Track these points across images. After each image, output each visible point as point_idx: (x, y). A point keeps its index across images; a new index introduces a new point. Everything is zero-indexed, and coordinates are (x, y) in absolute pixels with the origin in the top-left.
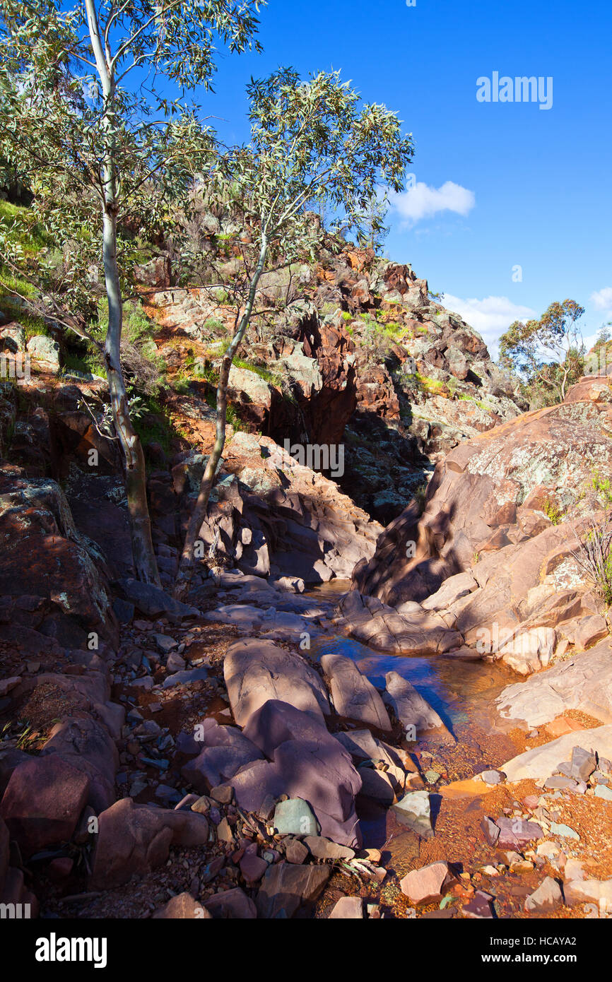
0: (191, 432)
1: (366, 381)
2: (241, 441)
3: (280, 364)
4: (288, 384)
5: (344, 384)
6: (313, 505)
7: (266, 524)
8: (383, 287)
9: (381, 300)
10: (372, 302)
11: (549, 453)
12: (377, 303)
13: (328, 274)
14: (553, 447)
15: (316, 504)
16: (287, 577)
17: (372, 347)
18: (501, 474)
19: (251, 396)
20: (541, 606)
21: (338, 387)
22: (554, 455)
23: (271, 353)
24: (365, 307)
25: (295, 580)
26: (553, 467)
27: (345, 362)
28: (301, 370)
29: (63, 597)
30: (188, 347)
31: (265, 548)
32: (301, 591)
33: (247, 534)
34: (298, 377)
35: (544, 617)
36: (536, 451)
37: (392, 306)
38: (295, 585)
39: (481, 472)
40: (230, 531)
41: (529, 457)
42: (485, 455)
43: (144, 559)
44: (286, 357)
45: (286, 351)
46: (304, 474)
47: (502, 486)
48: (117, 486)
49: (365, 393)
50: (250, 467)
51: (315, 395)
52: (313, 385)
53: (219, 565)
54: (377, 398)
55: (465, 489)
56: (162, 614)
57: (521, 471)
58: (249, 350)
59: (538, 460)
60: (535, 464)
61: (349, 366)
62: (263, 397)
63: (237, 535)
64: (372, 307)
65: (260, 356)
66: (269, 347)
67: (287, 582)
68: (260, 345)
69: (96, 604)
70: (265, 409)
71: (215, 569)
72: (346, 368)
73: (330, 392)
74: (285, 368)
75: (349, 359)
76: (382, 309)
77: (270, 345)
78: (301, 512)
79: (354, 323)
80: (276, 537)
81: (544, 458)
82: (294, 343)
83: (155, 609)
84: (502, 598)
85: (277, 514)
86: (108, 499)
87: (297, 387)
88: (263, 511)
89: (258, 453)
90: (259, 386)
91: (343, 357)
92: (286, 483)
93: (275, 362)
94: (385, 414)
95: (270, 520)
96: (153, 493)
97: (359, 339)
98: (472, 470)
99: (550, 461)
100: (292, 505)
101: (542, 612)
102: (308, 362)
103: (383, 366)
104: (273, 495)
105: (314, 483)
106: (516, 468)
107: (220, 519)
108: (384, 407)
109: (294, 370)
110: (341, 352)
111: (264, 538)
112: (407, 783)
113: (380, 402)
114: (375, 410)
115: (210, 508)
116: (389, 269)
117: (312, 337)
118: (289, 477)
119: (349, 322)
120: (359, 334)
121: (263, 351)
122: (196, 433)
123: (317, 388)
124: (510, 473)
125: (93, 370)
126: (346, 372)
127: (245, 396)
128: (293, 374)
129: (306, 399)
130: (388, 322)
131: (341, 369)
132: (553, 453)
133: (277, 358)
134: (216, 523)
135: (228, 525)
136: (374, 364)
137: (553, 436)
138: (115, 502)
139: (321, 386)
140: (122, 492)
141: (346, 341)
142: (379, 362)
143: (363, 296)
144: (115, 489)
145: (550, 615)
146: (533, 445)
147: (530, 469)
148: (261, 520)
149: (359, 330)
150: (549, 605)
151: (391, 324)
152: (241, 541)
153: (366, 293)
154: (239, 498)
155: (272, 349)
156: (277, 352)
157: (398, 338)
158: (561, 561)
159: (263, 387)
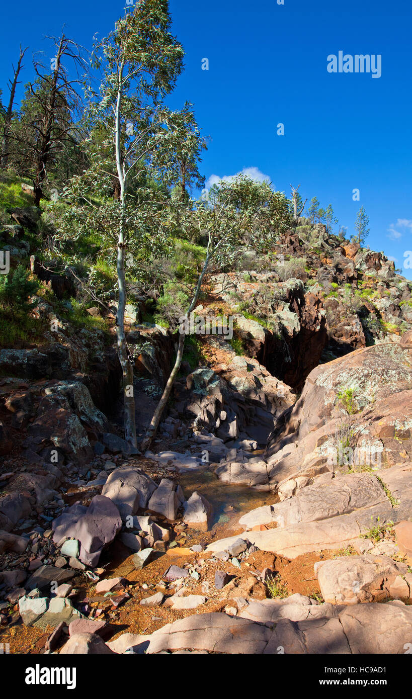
0: (211, 355)
1: (344, 325)
2: (236, 361)
3: (275, 317)
4: (277, 328)
5: (318, 328)
6: (274, 400)
7: (242, 410)
8: (365, 267)
9: (362, 275)
10: (356, 276)
11: (360, 374)
12: (360, 277)
13: (328, 260)
14: (362, 371)
15: (275, 399)
16: (248, 440)
17: (349, 304)
18: (330, 386)
19: (254, 335)
20: (308, 464)
21: (315, 329)
22: (362, 376)
23: (270, 310)
24: (350, 280)
25: (251, 442)
26: (361, 383)
27: (319, 314)
28: (288, 320)
29: (56, 439)
30: (220, 308)
31: (235, 422)
32: (255, 448)
33: (223, 414)
34: (285, 323)
35: (307, 471)
36: (351, 373)
37: (370, 278)
38: (251, 445)
39: (321, 385)
40: (213, 412)
41: (347, 377)
42: (325, 375)
43: (128, 424)
44: (279, 312)
45: (280, 308)
46: (272, 381)
47: (330, 393)
48: (152, 385)
49: (343, 332)
50: (238, 376)
51: (296, 334)
52: (295, 328)
53: (199, 430)
54: (351, 335)
55: (313, 394)
56: (119, 452)
57: (343, 385)
58: (257, 308)
59: (352, 379)
60: (351, 381)
61: (322, 316)
62: (260, 336)
63: (217, 415)
64: (355, 279)
65: (264, 313)
66: (269, 306)
67: (247, 442)
68: (264, 305)
69: (71, 443)
70: (261, 343)
71: (196, 433)
72: (320, 318)
73: (310, 332)
74: (278, 319)
75: (323, 312)
76: (363, 280)
77: (270, 305)
78: (265, 403)
79: (339, 290)
80: (248, 417)
81: (356, 378)
82: (285, 304)
84: (298, 459)
85: (251, 404)
86: (145, 392)
87: (283, 329)
88: (240, 402)
89: (246, 368)
90: (258, 329)
91: (318, 312)
92: (259, 385)
93: (272, 315)
94: (356, 345)
95: (247, 407)
96: (175, 390)
97: (342, 299)
98: (318, 383)
99: (360, 379)
100: (260, 399)
101: (307, 469)
102: (293, 316)
103: (356, 316)
104: (248, 392)
105: (277, 386)
106: (339, 383)
107: (208, 405)
108: (356, 341)
109: (283, 319)
110: (318, 308)
111: (235, 417)
112: (155, 545)
113: (353, 338)
114: (349, 343)
115: (201, 397)
116: (368, 255)
117: (299, 299)
118: (262, 383)
119: (335, 290)
120: (342, 296)
121: (266, 309)
122: (214, 356)
123: (297, 330)
124: (335, 386)
125: (156, 322)
126: (320, 321)
127: (249, 334)
128: (283, 322)
129: (290, 336)
130: (365, 288)
131: (317, 318)
132: (362, 374)
133: (274, 313)
134: (205, 407)
135: (212, 409)
136: (350, 315)
137: (364, 364)
138: (149, 393)
139: (299, 329)
140: (153, 388)
141: (321, 302)
142: (353, 313)
143: (350, 272)
144: (150, 387)
145: (310, 470)
146: (350, 369)
147: (348, 384)
148: (239, 406)
149: (342, 294)
150: (310, 465)
151: (367, 289)
152: (220, 418)
153: (353, 271)
154: (220, 394)
155: (270, 308)
156: (274, 309)
157: (370, 298)
158: (327, 439)
159: (260, 330)
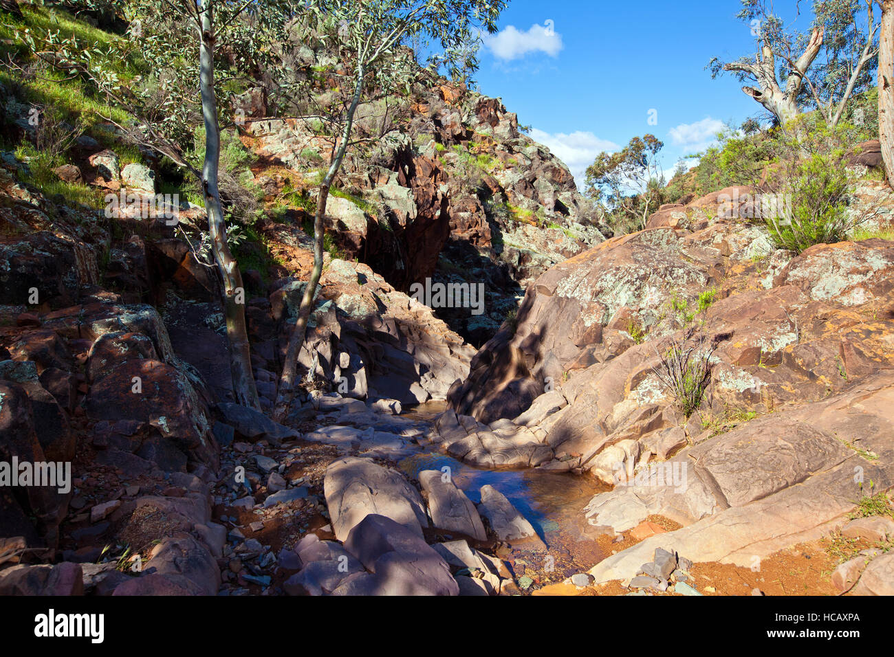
0: (289, 259)
1: (459, 210)
2: (338, 268)
3: (376, 193)
4: (383, 213)
5: (438, 213)
6: (409, 330)
7: (363, 349)
8: (475, 120)
9: (472, 133)
10: (464, 134)
11: (632, 276)
12: (469, 135)
13: (422, 107)
14: (635, 271)
15: (412, 329)
16: (385, 399)
17: (464, 178)
18: (588, 297)
19: (347, 225)
20: (626, 419)
21: (432, 216)
22: (637, 279)
23: (366, 182)
24: (458, 139)
25: (392, 402)
26: (636, 290)
27: (438, 191)
28: (397, 199)
29: (162, 421)
30: (285, 177)
31: (362, 371)
32: (399, 412)
33: (344, 358)
34: (393, 205)
35: (629, 430)
36: (620, 274)
37: (484, 138)
38: (392, 407)
39: (569, 295)
40: (328, 355)
41: (614, 280)
42: (573, 279)
43: (243, 383)
44: (381, 186)
45: (382, 181)
46: (400, 300)
47: (589, 308)
48: (216, 312)
49: (458, 221)
50: (347, 293)
51: (410, 223)
52: (408, 213)
53: (318, 388)
54: (470, 227)
55: (554, 311)
56: (262, 436)
57: (607, 294)
58: (345, 180)
59: (622, 283)
60: (618, 289)
61: (443, 195)
62: (359, 226)
63: (335, 360)
64: (464, 139)
65: (356, 186)
66: (365, 176)
67: (384, 404)
68: (356, 175)
69: (196, 427)
70: (361, 237)
71: (313, 393)
72: (440, 197)
73: (424, 221)
74: (380, 197)
75: (443, 188)
76: (474, 141)
77: (366, 174)
78: (397, 337)
79: (447, 155)
80: (373, 361)
81: (628, 281)
82: (390, 174)
83: (255, 432)
84: (590, 414)
85: (373, 338)
86: (206, 325)
87: (392, 216)
88: (360, 336)
89: (355, 280)
90: (355, 214)
91: (436, 187)
92: (383, 308)
93: (370, 191)
94: (477, 242)
95: (368, 345)
96: (251, 320)
97: (452, 169)
98: (561, 293)
99: (633, 284)
100: (389, 330)
101: (627, 426)
102: (403, 192)
103: (475, 196)
104: (370, 320)
105: (409, 308)
106: (601, 291)
107: (318, 343)
108: (476, 235)
109: (389, 199)
110: (435, 182)
111: (361, 362)
112: (502, 589)
113: (473, 231)
114: (467, 238)
115: (308, 333)
116: (480, 103)
117: (406, 167)
118: (385, 303)
119: (442, 153)
120: (452, 165)
121: (359, 180)
122: (294, 261)
123: (411, 216)
124: (596, 296)
125: (189, 199)
126: (440, 202)
127: (341, 224)
128: (388, 202)
129: (402, 227)
130: (479, 153)
131: (435, 198)
132: (636, 276)
133: (373, 187)
134: (315, 348)
135: (326, 349)
136: (467, 194)
137: (636, 261)
138: (213, 328)
139: (416, 214)
140: (220, 318)
141: (439, 171)
142: (471, 192)
143: (455, 128)
144: (214, 316)
145: (634, 428)
146: (618, 269)
147: (614, 292)
148: (359, 345)
149: (452, 161)
150: (633, 419)
151: (482, 155)
152: (339, 365)
153: (459, 125)
154: (336, 323)
155: (367, 179)
156: (373, 181)
157: (490, 169)
158: (644, 377)
159: (359, 215)
